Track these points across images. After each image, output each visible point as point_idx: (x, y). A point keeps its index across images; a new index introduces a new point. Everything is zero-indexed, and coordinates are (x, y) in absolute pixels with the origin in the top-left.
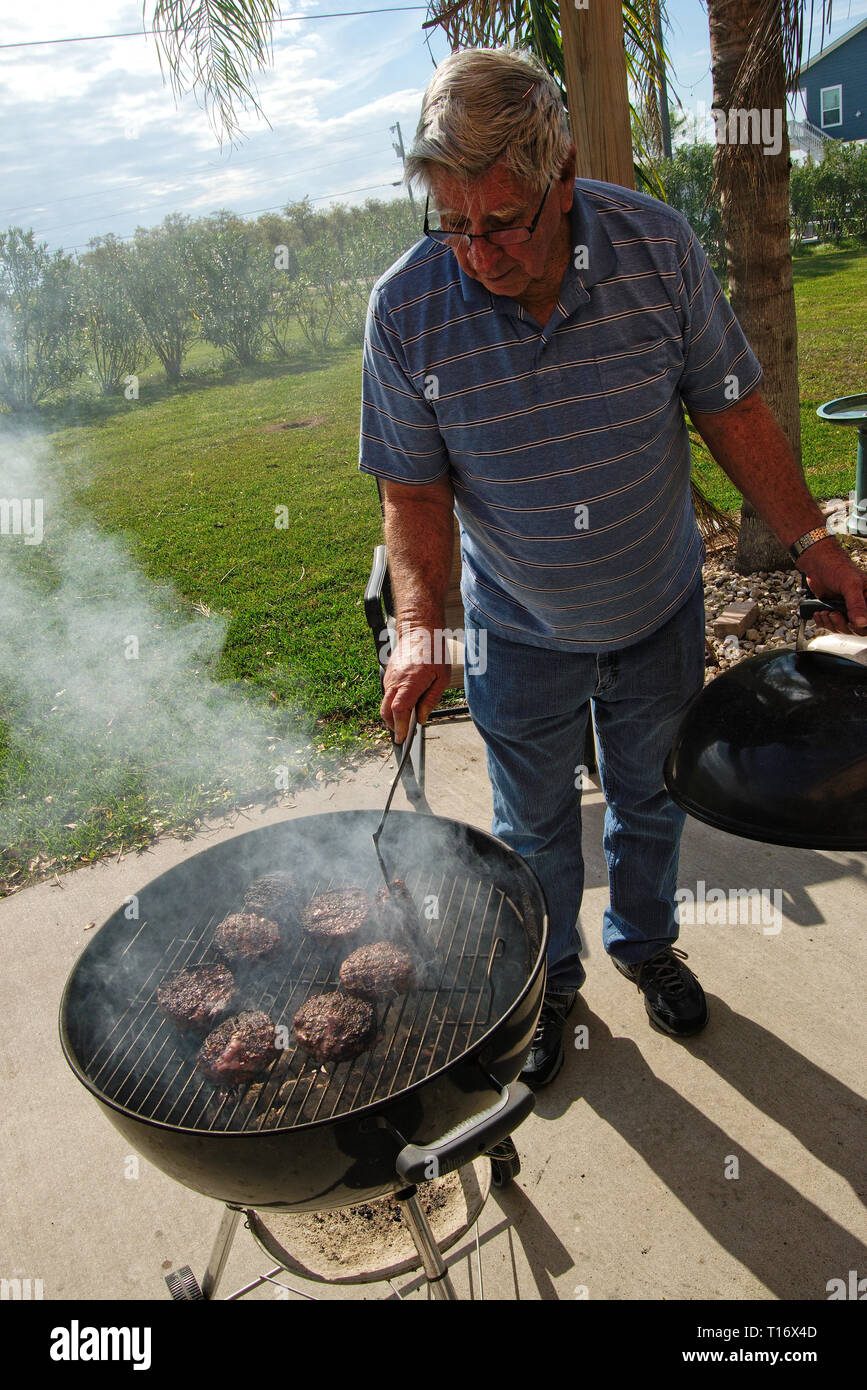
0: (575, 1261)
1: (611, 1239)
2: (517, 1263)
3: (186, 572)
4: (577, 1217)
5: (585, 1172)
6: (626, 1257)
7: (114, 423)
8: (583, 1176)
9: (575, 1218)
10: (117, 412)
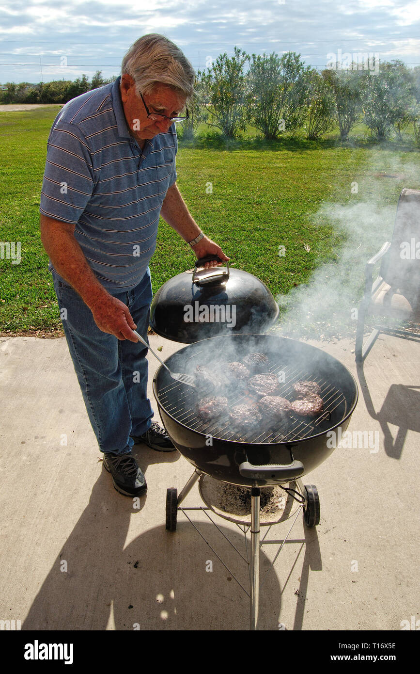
0: (323, 570)
1: (342, 570)
2: (299, 557)
3: (308, 230)
4: (333, 554)
5: (347, 540)
6: (345, 580)
7: (307, 154)
8: (345, 541)
9: (332, 554)
10: (310, 149)
